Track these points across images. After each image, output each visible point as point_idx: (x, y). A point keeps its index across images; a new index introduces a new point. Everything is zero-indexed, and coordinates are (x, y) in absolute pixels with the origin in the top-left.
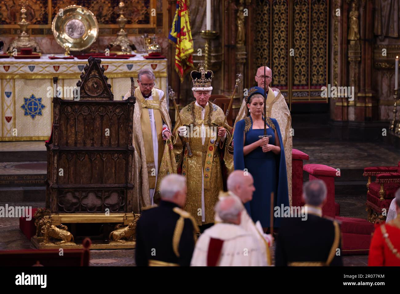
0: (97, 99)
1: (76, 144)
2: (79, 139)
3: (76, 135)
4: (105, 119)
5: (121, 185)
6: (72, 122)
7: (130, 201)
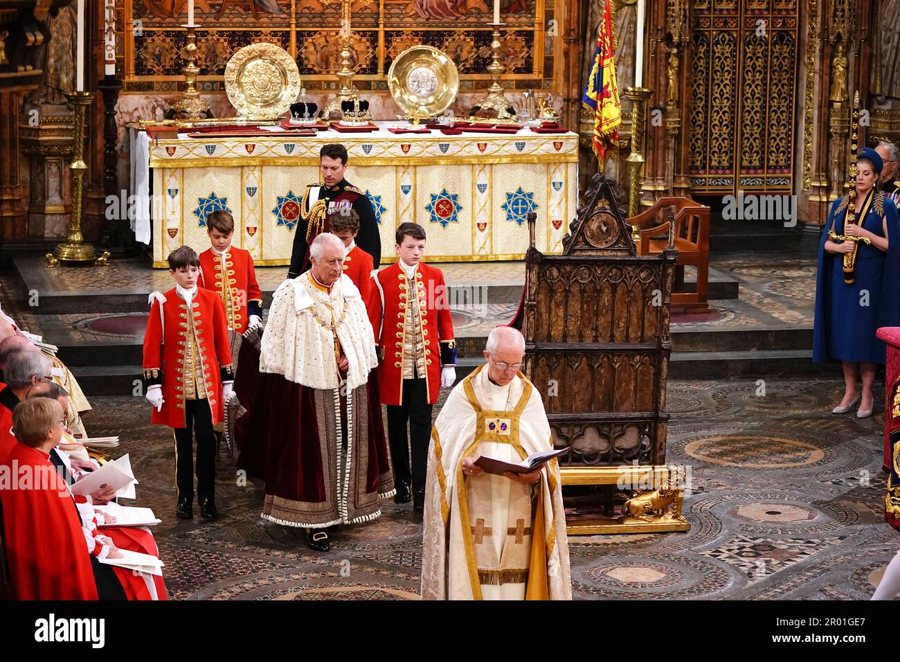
0: (606, 253)
1: (565, 337)
2: (571, 328)
3: (566, 322)
4: (619, 292)
5: (646, 414)
6: (559, 297)
7: (661, 444)
